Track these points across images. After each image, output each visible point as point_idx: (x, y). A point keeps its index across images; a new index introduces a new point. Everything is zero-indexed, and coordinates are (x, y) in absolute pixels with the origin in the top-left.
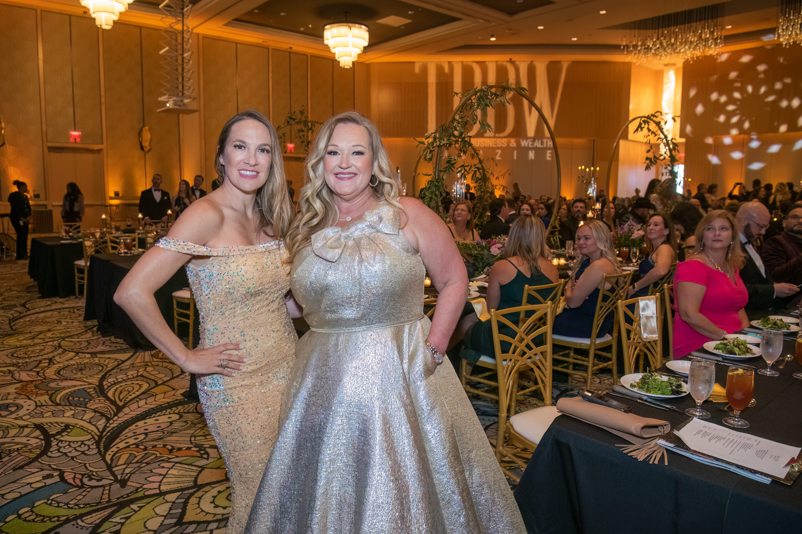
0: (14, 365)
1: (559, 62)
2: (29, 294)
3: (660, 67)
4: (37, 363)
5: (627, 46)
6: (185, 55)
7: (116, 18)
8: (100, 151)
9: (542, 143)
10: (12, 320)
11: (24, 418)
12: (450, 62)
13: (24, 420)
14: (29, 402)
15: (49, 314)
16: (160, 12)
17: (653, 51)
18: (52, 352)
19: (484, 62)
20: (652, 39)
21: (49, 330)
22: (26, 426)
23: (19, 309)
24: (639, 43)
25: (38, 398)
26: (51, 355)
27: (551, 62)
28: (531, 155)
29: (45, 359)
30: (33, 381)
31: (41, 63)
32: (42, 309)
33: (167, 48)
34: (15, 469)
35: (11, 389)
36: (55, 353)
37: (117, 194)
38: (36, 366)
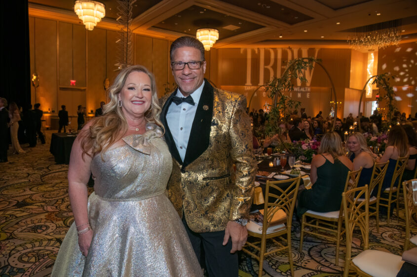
0: (44, 202)
1: (314, 48)
2: (50, 162)
3: (367, 51)
4: (55, 201)
5: (350, 41)
6: (129, 43)
7: (95, 25)
8: (85, 90)
9: (305, 89)
10: (42, 176)
11: (51, 234)
12: (258, 49)
13: (51, 236)
14: (53, 225)
15: (61, 173)
16: (117, 22)
17: (364, 43)
18: (63, 195)
19: (276, 48)
20: (363, 37)
21: (61, 183)
22: (52, 240)
23: (46, 170)
24: (357, 39)
25: (57, 222)
26: (62, 197)
27: (310, 49)
28: (299, 95)
29: (60, 199)
30: (54, 212)
31: (58, 46)
32: (57, 170)
33: (120, 40)
34: (47, 267)
35: (43, 216)
36: (65, 196)
37: (92, 111)
38: (55, 203)
